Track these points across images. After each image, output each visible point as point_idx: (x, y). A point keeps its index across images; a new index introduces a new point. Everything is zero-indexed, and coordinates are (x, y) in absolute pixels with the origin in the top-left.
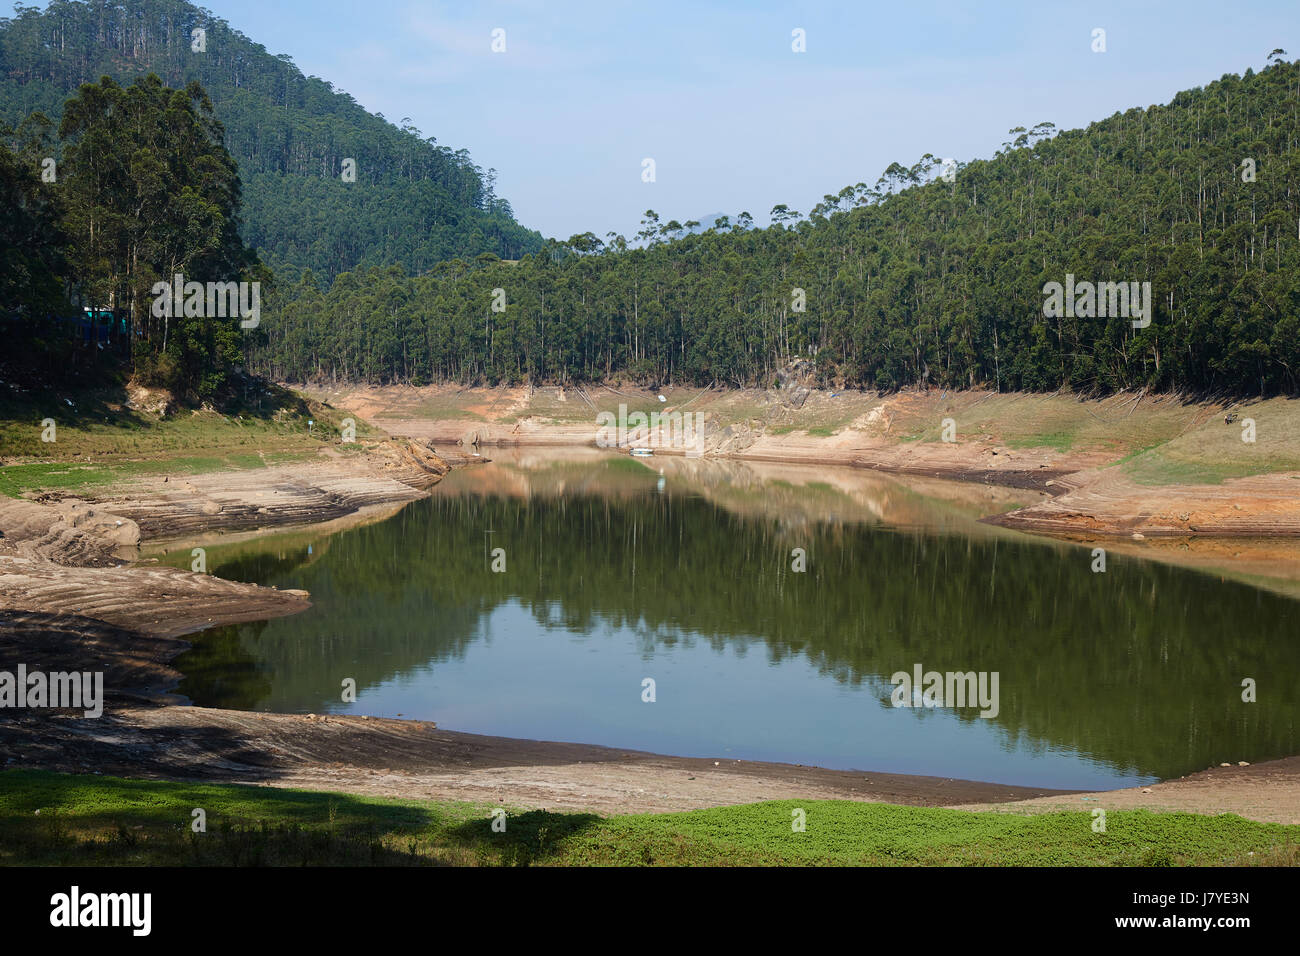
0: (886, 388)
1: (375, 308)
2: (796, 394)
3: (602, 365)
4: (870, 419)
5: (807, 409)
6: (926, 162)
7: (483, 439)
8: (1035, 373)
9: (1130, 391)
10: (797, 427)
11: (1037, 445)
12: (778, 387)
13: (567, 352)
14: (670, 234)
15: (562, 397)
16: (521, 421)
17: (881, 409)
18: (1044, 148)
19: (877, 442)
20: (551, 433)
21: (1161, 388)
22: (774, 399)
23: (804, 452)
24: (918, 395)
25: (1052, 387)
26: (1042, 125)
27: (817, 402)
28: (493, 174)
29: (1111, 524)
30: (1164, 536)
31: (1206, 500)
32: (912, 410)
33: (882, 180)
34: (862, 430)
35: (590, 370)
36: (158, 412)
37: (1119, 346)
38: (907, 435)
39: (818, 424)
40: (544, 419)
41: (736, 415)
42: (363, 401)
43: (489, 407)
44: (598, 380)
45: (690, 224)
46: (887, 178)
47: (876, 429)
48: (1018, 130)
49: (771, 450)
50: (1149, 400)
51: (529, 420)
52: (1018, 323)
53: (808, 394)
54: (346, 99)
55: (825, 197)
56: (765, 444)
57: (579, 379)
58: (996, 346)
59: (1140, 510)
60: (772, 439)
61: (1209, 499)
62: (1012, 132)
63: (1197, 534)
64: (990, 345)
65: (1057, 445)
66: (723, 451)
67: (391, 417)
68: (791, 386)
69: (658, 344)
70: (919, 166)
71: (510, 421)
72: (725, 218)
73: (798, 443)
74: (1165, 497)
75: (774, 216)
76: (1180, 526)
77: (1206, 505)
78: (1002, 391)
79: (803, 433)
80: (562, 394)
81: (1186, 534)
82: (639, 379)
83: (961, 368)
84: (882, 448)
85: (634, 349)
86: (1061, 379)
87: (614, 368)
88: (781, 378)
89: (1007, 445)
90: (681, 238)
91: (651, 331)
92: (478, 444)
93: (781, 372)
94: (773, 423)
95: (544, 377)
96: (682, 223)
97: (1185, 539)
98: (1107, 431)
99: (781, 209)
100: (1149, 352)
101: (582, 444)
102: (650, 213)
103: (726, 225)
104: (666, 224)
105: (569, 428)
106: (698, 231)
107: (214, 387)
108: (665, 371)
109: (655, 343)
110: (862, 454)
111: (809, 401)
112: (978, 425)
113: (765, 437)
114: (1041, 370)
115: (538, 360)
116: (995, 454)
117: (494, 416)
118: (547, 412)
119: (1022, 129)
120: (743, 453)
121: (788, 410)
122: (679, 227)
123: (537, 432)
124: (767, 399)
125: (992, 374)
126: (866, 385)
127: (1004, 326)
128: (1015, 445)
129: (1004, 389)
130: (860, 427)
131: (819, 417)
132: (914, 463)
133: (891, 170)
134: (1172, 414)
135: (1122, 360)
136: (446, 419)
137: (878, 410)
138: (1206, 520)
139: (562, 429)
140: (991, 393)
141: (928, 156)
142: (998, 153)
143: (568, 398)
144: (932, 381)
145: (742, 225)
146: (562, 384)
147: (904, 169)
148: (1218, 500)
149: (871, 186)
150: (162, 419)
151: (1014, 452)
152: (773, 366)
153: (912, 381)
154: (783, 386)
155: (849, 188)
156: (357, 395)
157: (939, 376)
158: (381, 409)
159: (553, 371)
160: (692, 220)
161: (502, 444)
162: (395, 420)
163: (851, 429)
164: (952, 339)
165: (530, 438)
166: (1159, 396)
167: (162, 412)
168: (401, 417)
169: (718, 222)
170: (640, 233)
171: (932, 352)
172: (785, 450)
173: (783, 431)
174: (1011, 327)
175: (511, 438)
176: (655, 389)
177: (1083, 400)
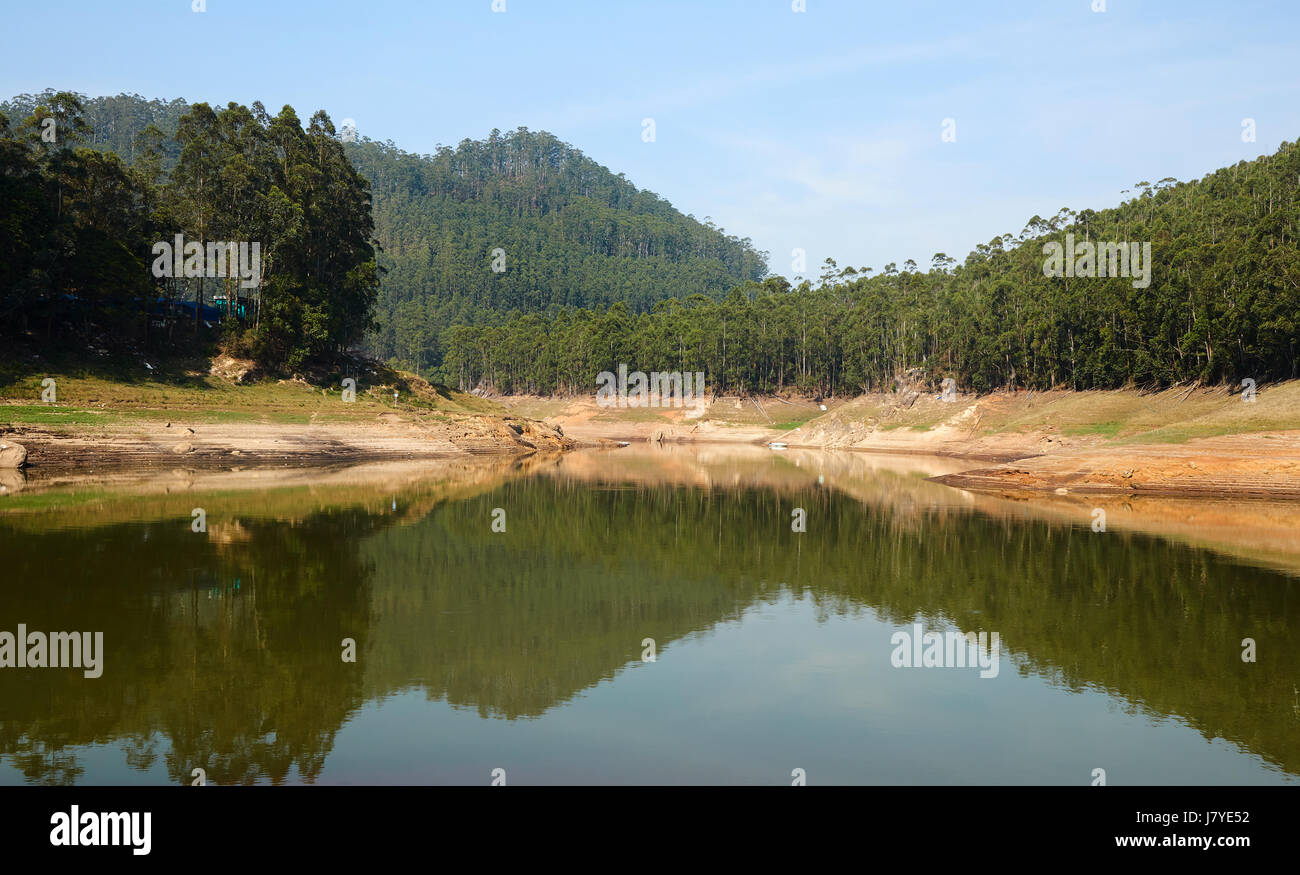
0: (982, 391)
1: (595, 333)
2: (907, 397)
3: (775, 381)
4: (964, 416)
5: (915, 409)
6: (1063, 215)
7: (667, 437)
8: (1104, 372)
9: (1184, 384)
10: (904, 423)
11: (1088, 432)
12: (895, 391)
13: (743, 368)
14: (846, 277)
15: (738, 405)
16: (700, 424)
17: (974, 408)
18: (1163, 197)
19: (965, 435)
20: (724, 433)
21: (1213, 381)
22: (890, 400)
23: (902, 444)
24: (1007, 395)
25: (1117, 385)
26: (1166, 180)
27: (924, 403)
28: (767, 255)
29: (1043, 479)
30: (1099, 493)
31: (1159, 458)
32: (1000, 409)
33: (1025, 230)
34: (955, 425)
35: (764, 384)
36: (235, 378)
37: (1174, 342)
38: (991, 429)
39: (922, 421)
40: (719, 422)
41: (856, 415)
42: (583, 408)
43: (676, 412)
44: (771, 392)
45: (864, 270)
46: (1030, 228)
47: (967, 425)
48: (1142, 184)
49: (877, 443)
50: (1200, 392)
51: (707, 423)
52: (1090, 327)
53: (918, 397)
54: (667, 204)
55: (978, 246)
56: (875, 438)
57: (754, 391)
58: (1072, 349)
59: (1082, 466)
60: (883, 434)
61: (1163, 457)
62: (1137, 186)
63: (1138, 492)
64: (1067, 348)
65: (1106, 432)
66: (841, 444)
67: (602, 420)
68: (905, 390)
69: (821, 363)
70: (1056, 217)
71: (691, 422)
72: (893, 265)
73: (903, 437)
74: (1119, 455)
75: (935, 262)
76: (1120, 483)
77: (1158, 463)
78: (1078, 390)
79: (907, 429)
80: (739, 402)
81: (1125, 492)
82: (806, 392)
83: (1043, 369)
84: (967, 441)
85: (802, 368)
86: (1127, 377)
87: (786, 383)
88: (897, 383)
89: (1062, 433)
90: (855, 281)
91: (815, 351)
92: (662, 441)
93: (897, 378)
94: (884, 421)
95: (725, 389)
96: (857, 270)
97: (1126, 498)
98: (1152, 419)
99: (940, 256)
100: (1201, 347)
101: (747, 443)
102: (829, 260)
103: (894, 271)
104: (842, 270)
105: (740, 429)
106: (870, 275)
107: (300, 360)
108: (828, 386)
109: (818, 362)
110: (950, 445)
111: (918, 402)
112: (1043, 417)
113: (876, 433)
114: (1108, 369)
115: (720, 375)
116: (1050, 441)
117: (679, 419)
118: (722, 417)
119: (1146, 184)
120: (856, 445)
121: (898, 410)
122: (853, 272)
123: (712, 432)
124: (884, 401)
125: (1069, 374)
126: (968, 390)
127: (1078, 331)
128: (1068, 434)
129: (1079, 389)
130: (954, 423)
131: (923, 415)
132: (981, 450)
133: (1034, 222)
134: (1216, 402)
135: (1177, 356)
136: (643, 421)
137: (972, 408)
138: (1152, 478)
139: (734, 430)
140: (1069, 392)
141: (1065, 210)
142: (1123, 203)
143: (743, 406)
144: (1020, 383)
145: (908, 270)
146: (739, 395)
147: (1045, 221)
148: (1173, 458)
149: (1016, 236)
150: (237, 384)
151: (1065, 439)
152: (892, 375)
153: (1002, 382)
154: (898, 390)
155: (998, 238)
156: (580, 403)
157: (1025, 378)
158: (596, 414)
159: (733, 384)
160: (866, 267)
161: (681, 441)
162: (604, 423)
163: (947, 425)
164: (1034, 345)
165: (706, 437)
166: (1211, 388)
167: (240, 378)
168: (610, 420)
169: (887, 268)
170: (822, 277)
171: (1020, 357)
172: (889, 443)
173: (891, 428)
174: (1085, 330)
175: (688, 436)
176: (819, 400)
177: (1143, 395)
